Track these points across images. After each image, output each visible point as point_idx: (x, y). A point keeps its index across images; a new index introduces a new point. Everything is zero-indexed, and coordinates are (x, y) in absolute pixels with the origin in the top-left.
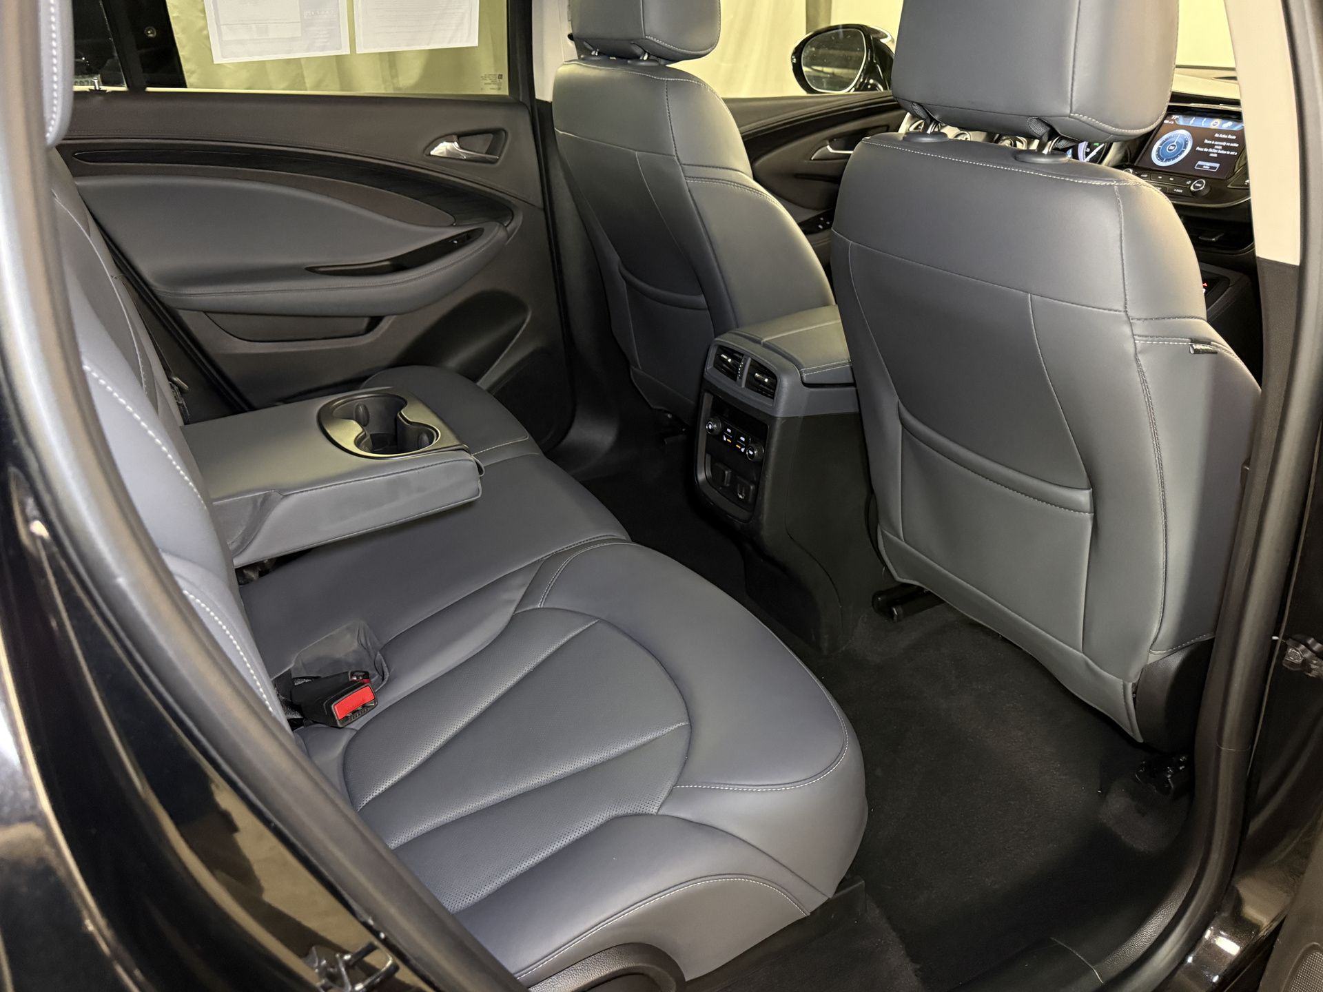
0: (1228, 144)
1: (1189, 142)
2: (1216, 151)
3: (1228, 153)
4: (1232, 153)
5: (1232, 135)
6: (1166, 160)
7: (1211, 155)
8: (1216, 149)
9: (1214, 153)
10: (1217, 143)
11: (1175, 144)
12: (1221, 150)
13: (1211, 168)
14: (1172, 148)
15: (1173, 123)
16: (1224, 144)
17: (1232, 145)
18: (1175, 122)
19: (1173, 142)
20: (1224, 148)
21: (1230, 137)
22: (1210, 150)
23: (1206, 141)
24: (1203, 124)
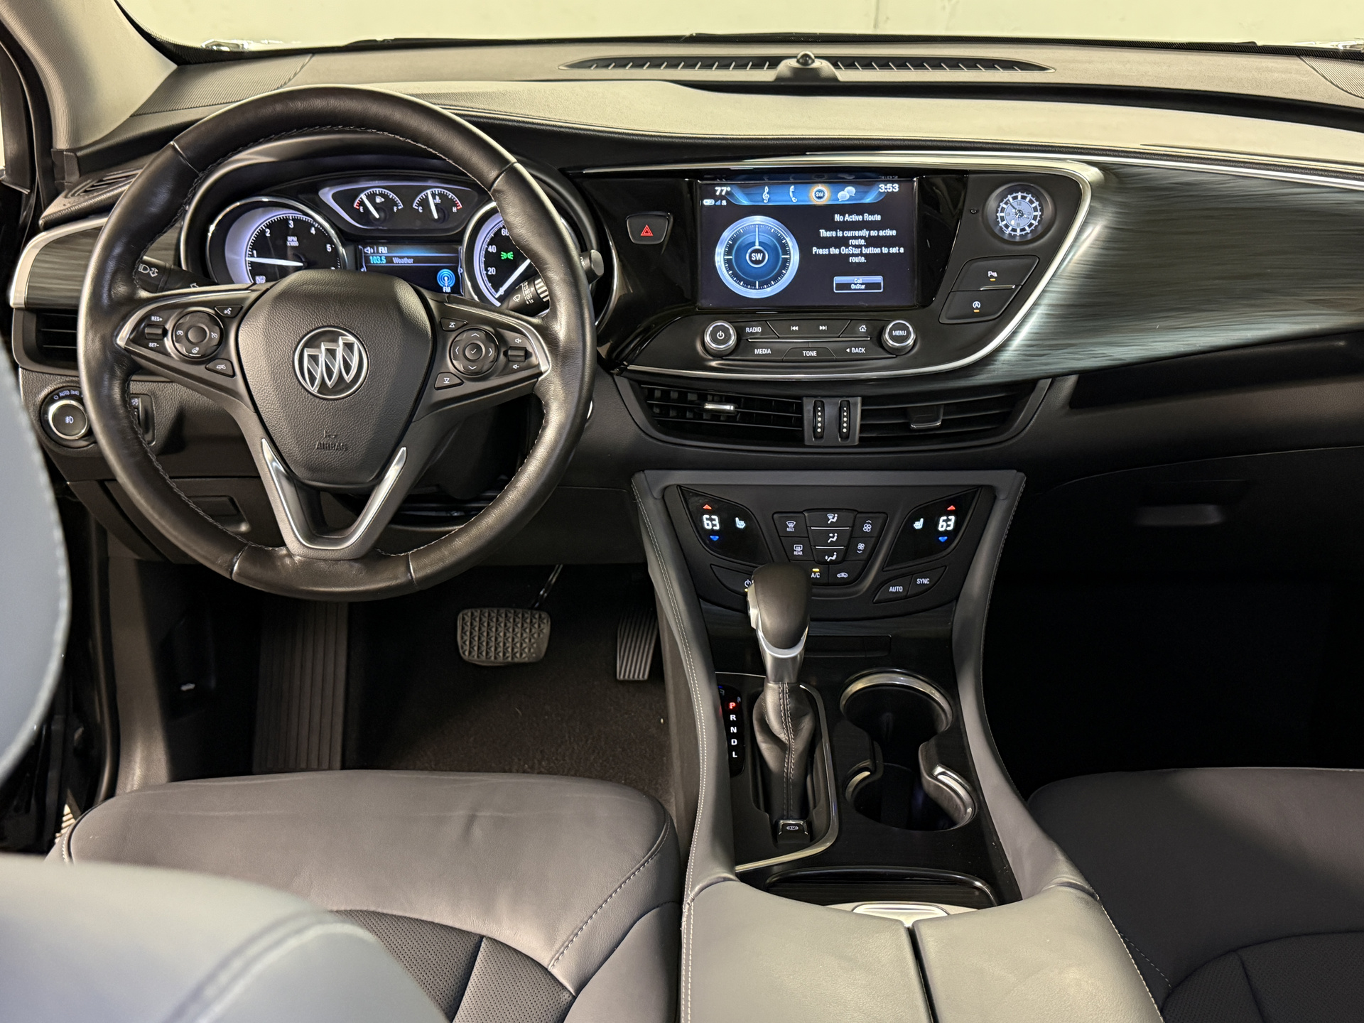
0: (874, 233)
1: (788, 239)
2: (857, 251)
3: (885, 250)
4: (894, 250)
5: (871, 213)
6: (762, 285)
7: (853, 260)
8: (856, 246)
9: (856, 255)
10: (848, 234)
11: (757, 247)
12: (866, 247)
13: (869, 286)
14: (759, 256)
15: (724, 203)
16: (865, 233)
17: (881, 233)
18: (728, 202)
19: (753, 244)
20: (871, 242)
21: (867, 217)
22: (844, 251)
23: (824, 233)
24: (793, 199)
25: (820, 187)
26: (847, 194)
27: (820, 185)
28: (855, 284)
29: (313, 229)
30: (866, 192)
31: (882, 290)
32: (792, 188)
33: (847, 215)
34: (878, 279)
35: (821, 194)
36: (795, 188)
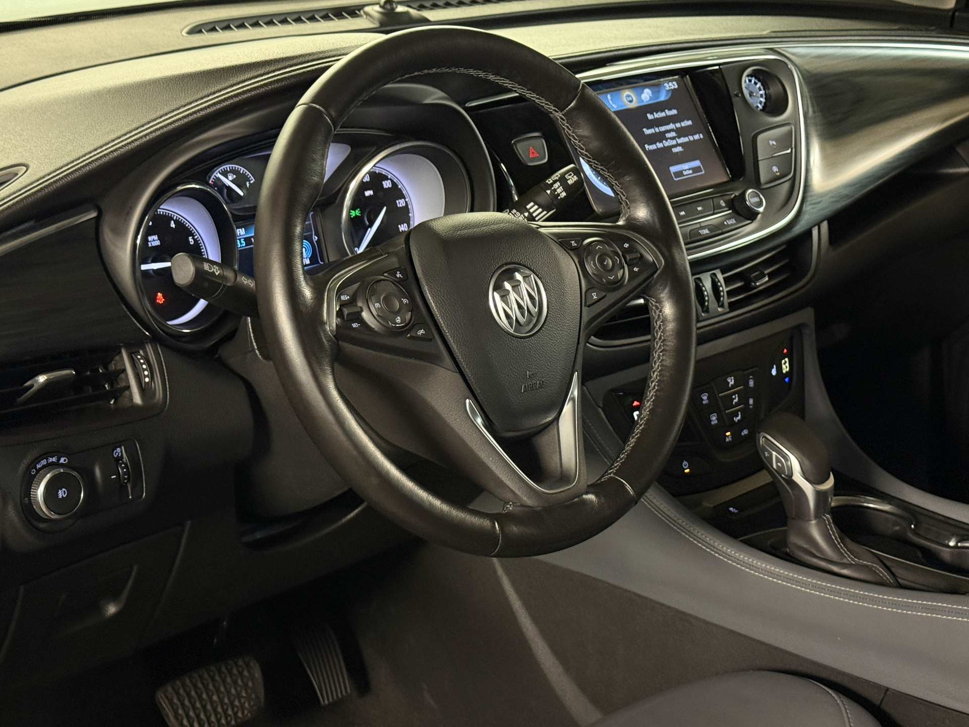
0: (678, 125)
2: (674, 142)
3: (691, 138)
4: (696, 137)
5: (669, 109)
7: (675, 150)
8: (672, 139)
9: (675, 146)
10: (663, 129)
12: (679, 138)
13: (695, 170)
16: (672, 126)
17: (683, 124)
20: (681, 132)
21: (668, 113)
22: (667, 144)
23: (647, 132)
24: (614, 105)
25: (627, 92)
26: (647, 96)
27: (626, 90)
28: (685, 170)
29: (172, 222)
30: (659, 92)
31: (703, 172)
32: (609, 96)
33: (655, 113)
34: (697, 163)
35: (630, 99)
36: (611, 96)
